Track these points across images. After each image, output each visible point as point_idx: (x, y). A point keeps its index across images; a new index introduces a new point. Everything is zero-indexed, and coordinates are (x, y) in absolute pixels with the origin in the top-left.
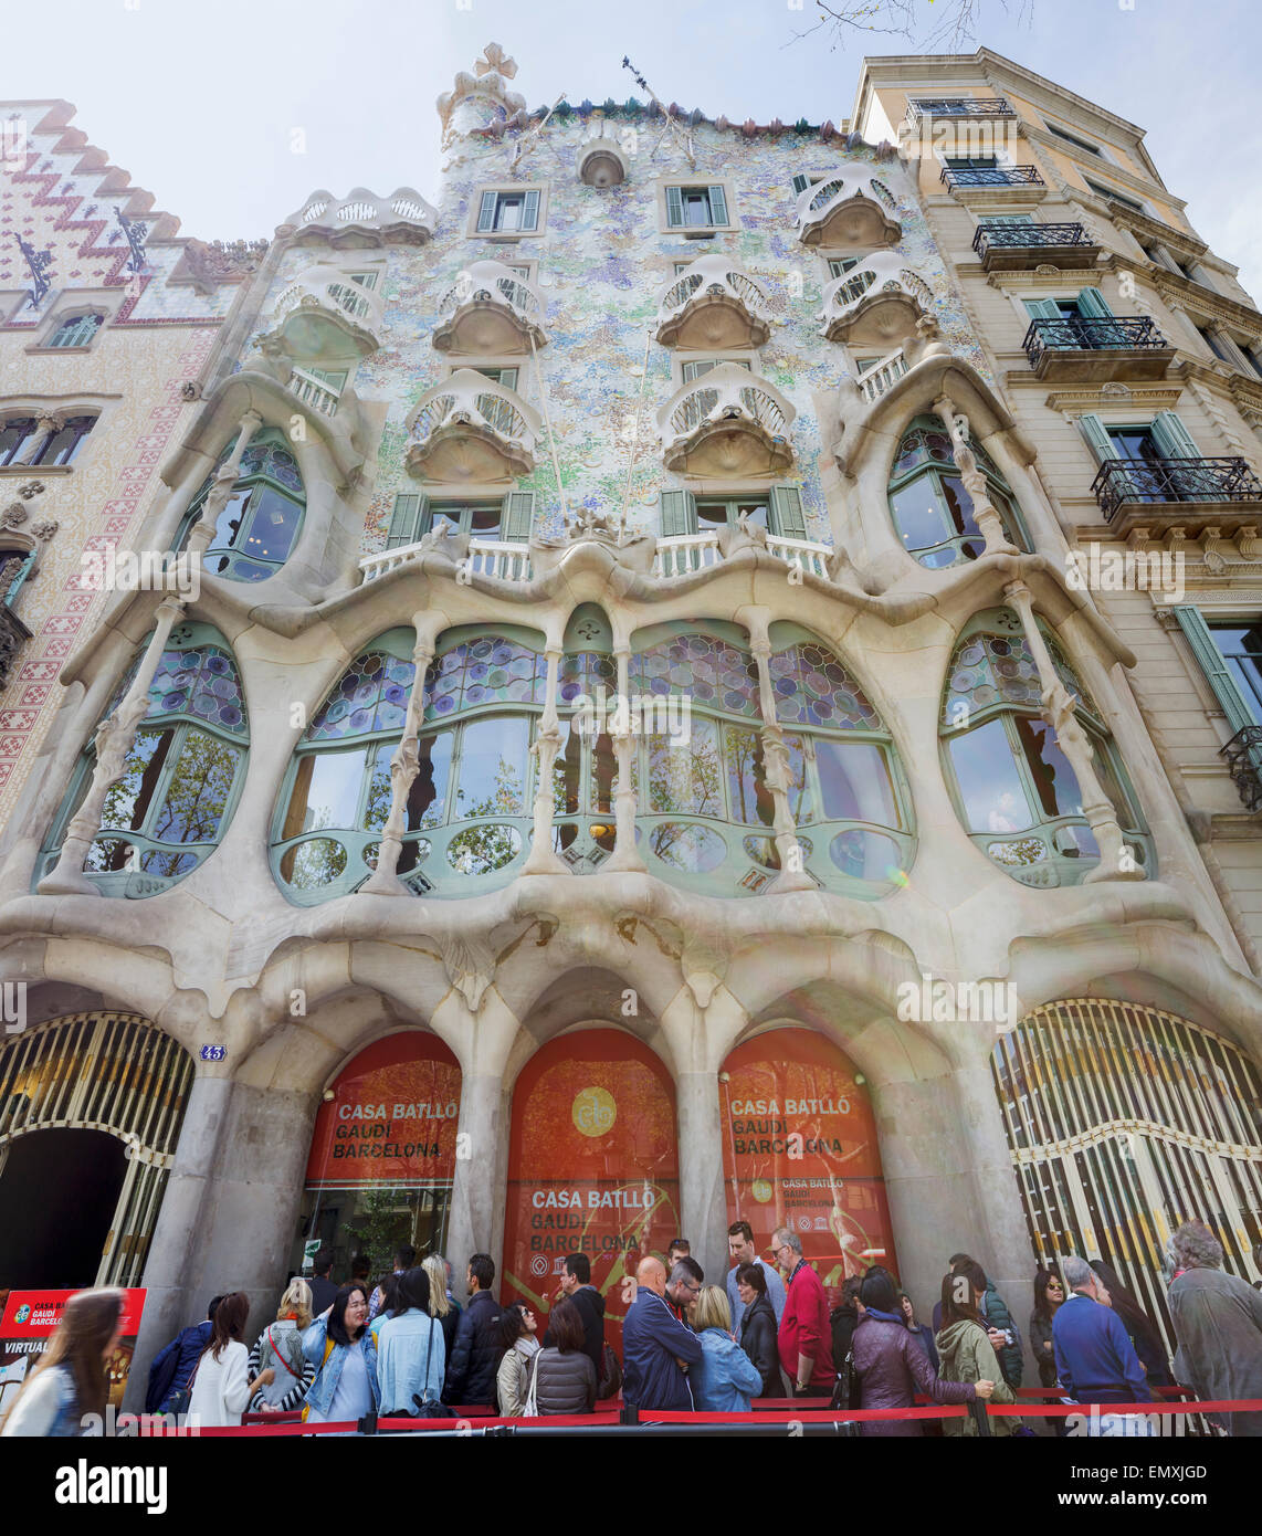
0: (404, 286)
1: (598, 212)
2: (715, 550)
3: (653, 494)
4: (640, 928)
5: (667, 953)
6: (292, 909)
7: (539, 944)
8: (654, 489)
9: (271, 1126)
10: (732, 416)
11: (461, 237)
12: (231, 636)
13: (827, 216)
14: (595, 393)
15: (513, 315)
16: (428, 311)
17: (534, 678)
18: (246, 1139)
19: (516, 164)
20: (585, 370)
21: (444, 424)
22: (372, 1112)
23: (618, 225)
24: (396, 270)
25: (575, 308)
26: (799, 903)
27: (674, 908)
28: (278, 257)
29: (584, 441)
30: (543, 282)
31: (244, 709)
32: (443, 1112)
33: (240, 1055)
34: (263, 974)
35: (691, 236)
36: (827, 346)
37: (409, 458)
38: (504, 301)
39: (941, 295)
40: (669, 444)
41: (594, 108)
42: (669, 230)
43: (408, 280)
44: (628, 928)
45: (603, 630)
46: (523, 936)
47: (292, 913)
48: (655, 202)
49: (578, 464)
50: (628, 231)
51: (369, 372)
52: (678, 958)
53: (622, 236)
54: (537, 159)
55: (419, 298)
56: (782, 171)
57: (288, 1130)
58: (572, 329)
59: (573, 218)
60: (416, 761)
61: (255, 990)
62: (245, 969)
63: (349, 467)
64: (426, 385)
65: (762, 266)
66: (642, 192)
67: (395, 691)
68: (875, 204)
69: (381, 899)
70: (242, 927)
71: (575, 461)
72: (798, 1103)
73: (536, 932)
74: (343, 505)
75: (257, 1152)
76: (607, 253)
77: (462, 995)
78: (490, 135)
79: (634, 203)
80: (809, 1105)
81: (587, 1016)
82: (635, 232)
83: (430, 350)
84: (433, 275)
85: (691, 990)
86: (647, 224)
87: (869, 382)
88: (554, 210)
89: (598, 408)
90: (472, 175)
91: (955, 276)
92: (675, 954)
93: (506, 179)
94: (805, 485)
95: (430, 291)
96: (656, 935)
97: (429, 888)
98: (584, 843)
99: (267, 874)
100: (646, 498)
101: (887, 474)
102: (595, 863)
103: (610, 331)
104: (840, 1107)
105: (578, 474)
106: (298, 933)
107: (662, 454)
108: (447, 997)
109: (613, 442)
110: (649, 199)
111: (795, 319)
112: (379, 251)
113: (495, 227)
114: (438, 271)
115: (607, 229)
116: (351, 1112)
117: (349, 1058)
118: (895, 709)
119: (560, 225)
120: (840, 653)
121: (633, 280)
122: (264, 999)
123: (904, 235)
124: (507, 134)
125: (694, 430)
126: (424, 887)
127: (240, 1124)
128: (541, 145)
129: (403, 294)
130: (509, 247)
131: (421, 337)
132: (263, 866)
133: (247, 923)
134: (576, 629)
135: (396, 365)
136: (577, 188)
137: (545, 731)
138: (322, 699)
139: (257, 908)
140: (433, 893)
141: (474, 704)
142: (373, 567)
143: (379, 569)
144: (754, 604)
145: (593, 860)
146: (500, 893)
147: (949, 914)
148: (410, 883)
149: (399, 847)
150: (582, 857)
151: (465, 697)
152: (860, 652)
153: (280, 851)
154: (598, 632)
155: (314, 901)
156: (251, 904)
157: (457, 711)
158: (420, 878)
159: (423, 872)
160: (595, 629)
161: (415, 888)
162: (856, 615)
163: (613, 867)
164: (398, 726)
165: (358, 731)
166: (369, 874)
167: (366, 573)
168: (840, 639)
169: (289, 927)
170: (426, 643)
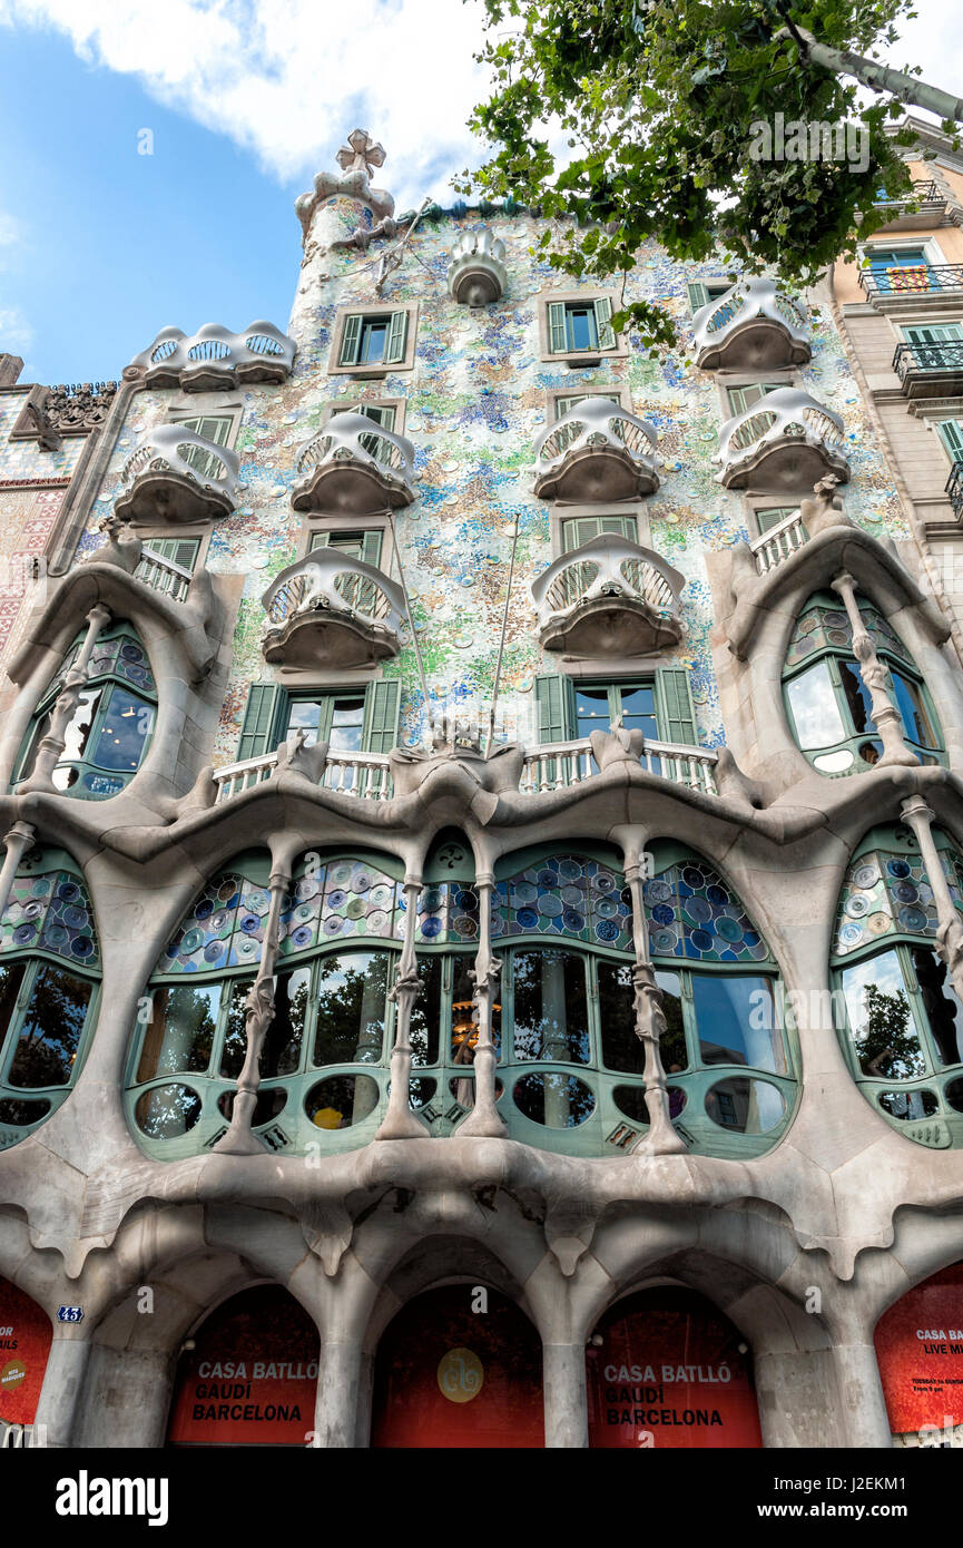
0: (261, 435)
1: (474, 335)
2: (588, 757)
3: (527, 680)
4: (499, 1194)
5: (530, 1219)
6: (145, 1164)
7: (396, 1210)
8: (529, 672)
9: (129, 1388)
10: (612, 594)
11: (323, 372)
12: (82, 860)
13: (726, 339)
14: (467, 558)
15: (377, 474)
16: (287, 464)
17: (394, 910)
18: (104, 1401)
19: (382, 282)
20: (456, 531)
21: (301, 608)
22: (232, 1372)
23: (493, 353)
24: (252, 415)
25: (446, 456)
26: (667, 1170)
27: (535, 1174)
28: (126, 403)
29: (454, 616)
30: (410, 426)
31: (96, 939)
32: (304, 1373)
33: (97, 1316)
34: (118, 1234)
35: (573, 365)
36: (724, 494)
37: (266, 643)
38: (366, 458)
39: (853, 428)
40: (544, 622)
41: (469, 209)
42: (549, 358)
43: (265, 427)
44: (487, 1195)
45: (465, 857)
46: (380, 1200)
47: (146, 1169)
48: (535, 323)
49: (447, 645)
50: (505, 359)
51: (224, 540)
52: (541, 1223)
53: (498, 366)
54: (406, 274)
55: (277, 449)
56: (679, 278)
57: (147, 1392)
58: (442, 482)
59: (444, 345)
60: (272, 1004)
61: (111, 1251)
62: (100, 1228)
63: (203, 660)
64: (284, 554)
65: (653, 398)
66: (521, 312)
67: (251, 921)
68: (779, 324)
69: (234, 1160)
70: (96, 1182)
71: (444, 641)
72: (676, 1370)
73: (392, 1198)
74: (197, 701)
75: (116, 1414)
76: (480, 388)
77: (318, 1258)
78: (352, 247)
79: (512, 324)
80: (688, 1372)
81: (453, 1273)
82: (514, 360)
83: (288, 511)
84: (291, 420)
85: (555, 1256)
86: (527, 349)
87: (765, 549)
88: (423, 336)
89: (469, 578)
90: (334, 297)
91: (870, 405)
92: (538, 1219)
93: (371, 301)
94: (695, 665)
95: (289, 440)
96: (517, 1200)
97: (285, 1142)
98: (441, 1100)
99: (121, 1124)
100: (519, 684)
101: (780, 659)
102: (454, 1121)
103: (484, 482)
104: (721, 1376)
105: (446, 656)
106: (152, 1193)
107: (537, 631)
108: (304, 1261)
109: (485, 618)
110: (528, 319)
111: (688, 462)
112: (233, 393)
113: (359, 359)
114: (298, 415)
115: (482, 357)
116: (211, 1370)
117: (207, 1313)
119: (429, 354)
120: (723, 873)
121: (510, 420)
122: (120, 1260)
123: (814, 353)
124: (372, 246)
125: (571, 608)
126: (280, 1142)
127: (99, 1385)
128: (408, 257)
129: (260, 444)
130: (373, 384)
131: (280, 496)
132: (117, 1115)
133: (102, 1178)
134: (438, 856)
135: (253, 530)
136: (451, 307)
137: (403, 977)
138: (175, 927)
139: (112, 1161)
140: (291, 1148)
141: (331, 938)
142: (227, 779)
143: (233, 780)
144: (629, 823)
145: (453, 1118)
146: (357, 1153)
147: (833, 1174)
148: (266, 1137)
149: (253, 1099)
150: (440, 1115)
151: (321, 929)
152: (745, 874)
153: (134, 1095)
154: (460, 858)
155: (170, 1154)
156: (106, 1157)
157: (314, 945)
158: (276, 1131)
159: (280, 1124)
160: (457, 855)
161: (271, 1142)
162: (741, 832)
163: (471, 1131)
164: (253, 961)
165: (212, 966)
166: (224, 1127)
167: (221, 785)
168: (723, 859)
169: (143, 1186)
170: (282, 870)
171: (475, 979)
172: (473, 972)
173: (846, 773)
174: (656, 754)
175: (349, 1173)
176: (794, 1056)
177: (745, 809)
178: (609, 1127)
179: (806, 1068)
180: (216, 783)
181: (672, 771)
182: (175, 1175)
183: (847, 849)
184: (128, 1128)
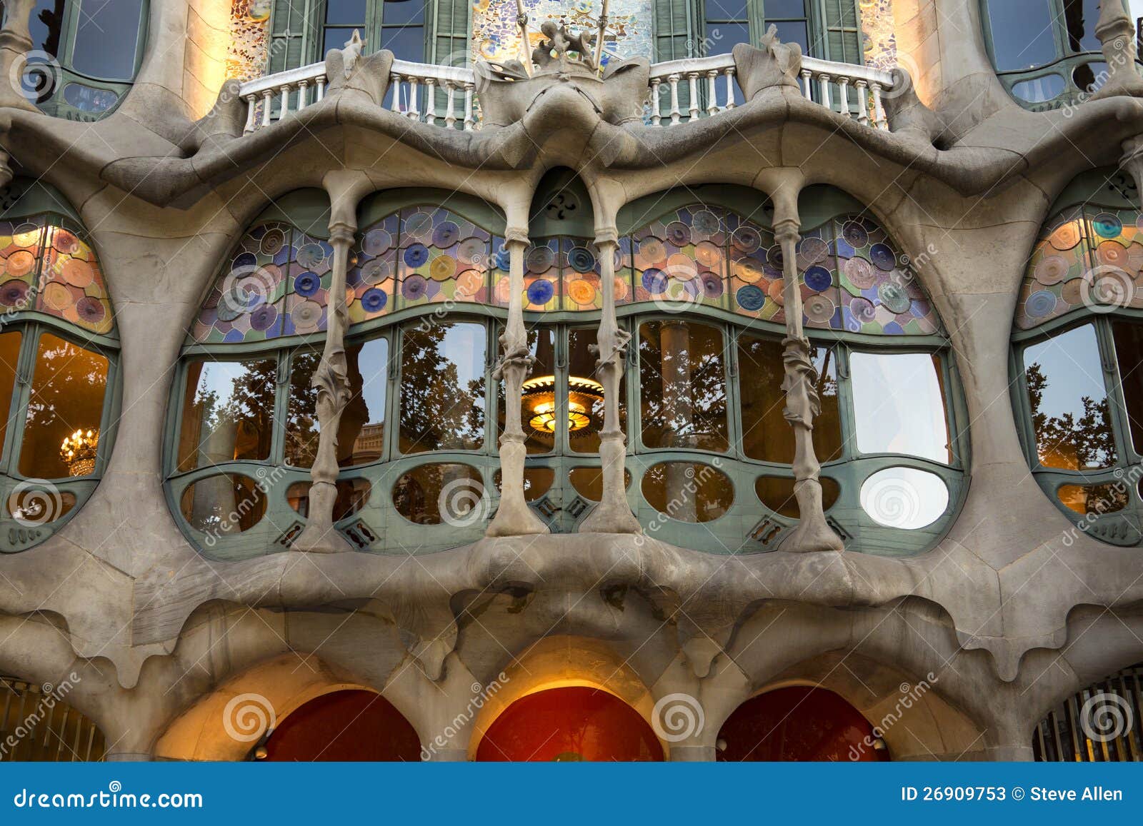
2: (730, 79)
4: (630, 595)
5: (661, 619)
6: (206, 563)
7: (512, 611)
12: (78, 201)
26: (820, 567)
31: (110, 301)
33: (159, 728)
34: (180, 639)
44: (616, 595)
45: (579, 203)
46: (490, 601)
47: (207, 570)
52: (672, 623)
61: (173, 656)
62: (157, 634)
67: (307, 281)
70: (147, 583)
73: (507, 598)
77: (419, 662)
85: (687, 657)
92: (669, 618)
96: (647, 600)
97: (372, 539)
98: (561, 491)
99: (168, 519)
102: (576, 516)
106: (220, 595)
108: (401, 664)
118: (956, 307)
120: (891, 229)
122: (184, 668)
126: (366, 538)
132: (162, 509)
133: (153, 579)
134: (545, 204)
137: (512, 353)
138: (208, 286)
139: (165, 561)
140: (379, 545)
141: (412, 303)
142: (259, 96)
143: (268, 99)
144: (782, 166)
145: (574, 512)
146: (464, 551)
147: (1000, 572)
148: (349, 532)
149: (333, 492)
150: (560, 509)
151: (400, 292)
152: (918, 229)
153: (179, 486)
154: (573, 207)
155: (233, 552)
156: (154, 556)
157: (390, 311)
158: (359, 526)
159: (363, 518)
160: (568, 203)
161: (355, 538)
162: (917, 179)
163: (599, 526)
164: (316, 329)
165: (263, 335)
166: (297, 522)
167: (251, 104)
168: (892, 212)
169: (208, 588)
170: (345, 217)
171: (597, 355)
172: (596, 347)
173: (1054, 103)
174: (816, 77)
175: (458, 571)
176: (962, 443)
177: (923, 149)
178: (752, 521)
179: (975, 457)
180: (244, 102)
181: (836, 99)
182: (250, 576)
183: (1046, 200)
184: (176, 523)
